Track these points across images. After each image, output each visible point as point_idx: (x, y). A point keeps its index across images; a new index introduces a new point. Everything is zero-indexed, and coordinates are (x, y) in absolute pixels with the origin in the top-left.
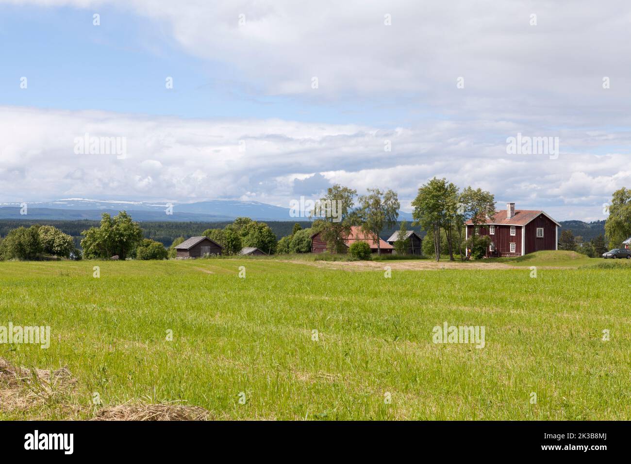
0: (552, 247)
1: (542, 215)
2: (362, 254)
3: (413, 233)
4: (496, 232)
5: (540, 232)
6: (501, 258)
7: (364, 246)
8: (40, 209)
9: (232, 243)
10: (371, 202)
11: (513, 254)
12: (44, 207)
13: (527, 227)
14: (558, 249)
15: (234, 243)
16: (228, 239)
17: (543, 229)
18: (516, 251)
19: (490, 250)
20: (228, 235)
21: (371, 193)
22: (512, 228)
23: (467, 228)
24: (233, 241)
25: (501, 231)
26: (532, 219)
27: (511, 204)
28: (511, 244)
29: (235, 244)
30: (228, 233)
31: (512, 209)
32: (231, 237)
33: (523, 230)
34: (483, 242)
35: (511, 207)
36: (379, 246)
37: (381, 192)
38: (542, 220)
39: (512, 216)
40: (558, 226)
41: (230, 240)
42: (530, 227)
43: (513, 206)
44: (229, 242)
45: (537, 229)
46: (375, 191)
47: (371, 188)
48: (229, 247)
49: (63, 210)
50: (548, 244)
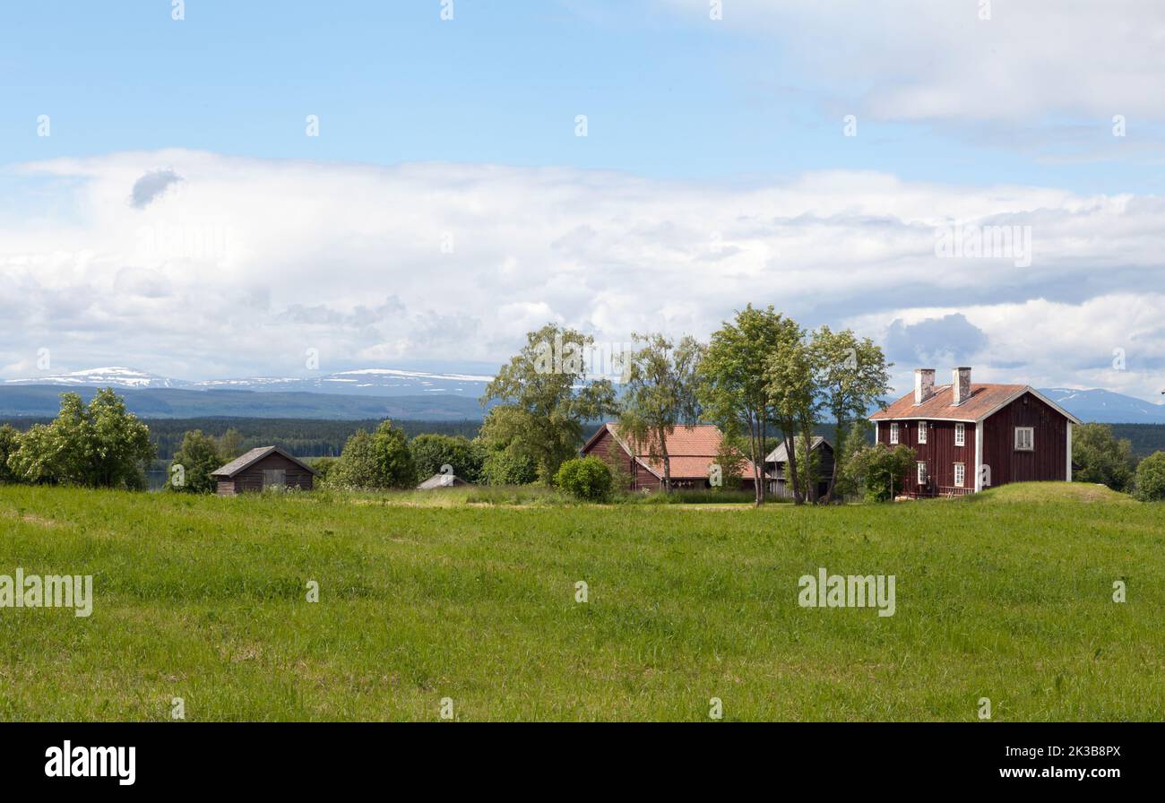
0: (1056, 474)
1: (1028, 395)
2: (586, 488)
3: (824, 443)
4: (929, 437)
5: (1024, 438)
6: (938, 499)
7: (590, 470)
8: (294, 394)
9: (387, 465)
10: (644, 365)
11: (960, 489)
12: (302, 389)
13: (988, 422)
14: (1074, 479)
15: (394, 463)
16: (379, 454)
17: (1032, 429)
18: (966, 485)
19: (920, 482)
20: (378, 445)
21: (643, 345)
22: (959, 427)
23: (877, 429)
24: (392, 459)
25: (938, 434)
26: (999, 406)
27: (960, 369)
28: (956, 467)
29: (394, 467)
30: (381, 440)
31: (964, 381)
32: (386, 451)
33: (978, 433)
34: (890, 462)
35: (961, 378)
36: (668, 471)
37: (667, 343)
38: (1029, 408)
39: (963, 399)
40: (1073, 422)
41: (383, 457)
42: (999, 426)
43: (965, 374)
44: (380, 462)
45: (1017, 430)
46: (651, 340)
47: (641, 333)
48: (380, 474)
49: (345, 397)
50: (1046, 464)
